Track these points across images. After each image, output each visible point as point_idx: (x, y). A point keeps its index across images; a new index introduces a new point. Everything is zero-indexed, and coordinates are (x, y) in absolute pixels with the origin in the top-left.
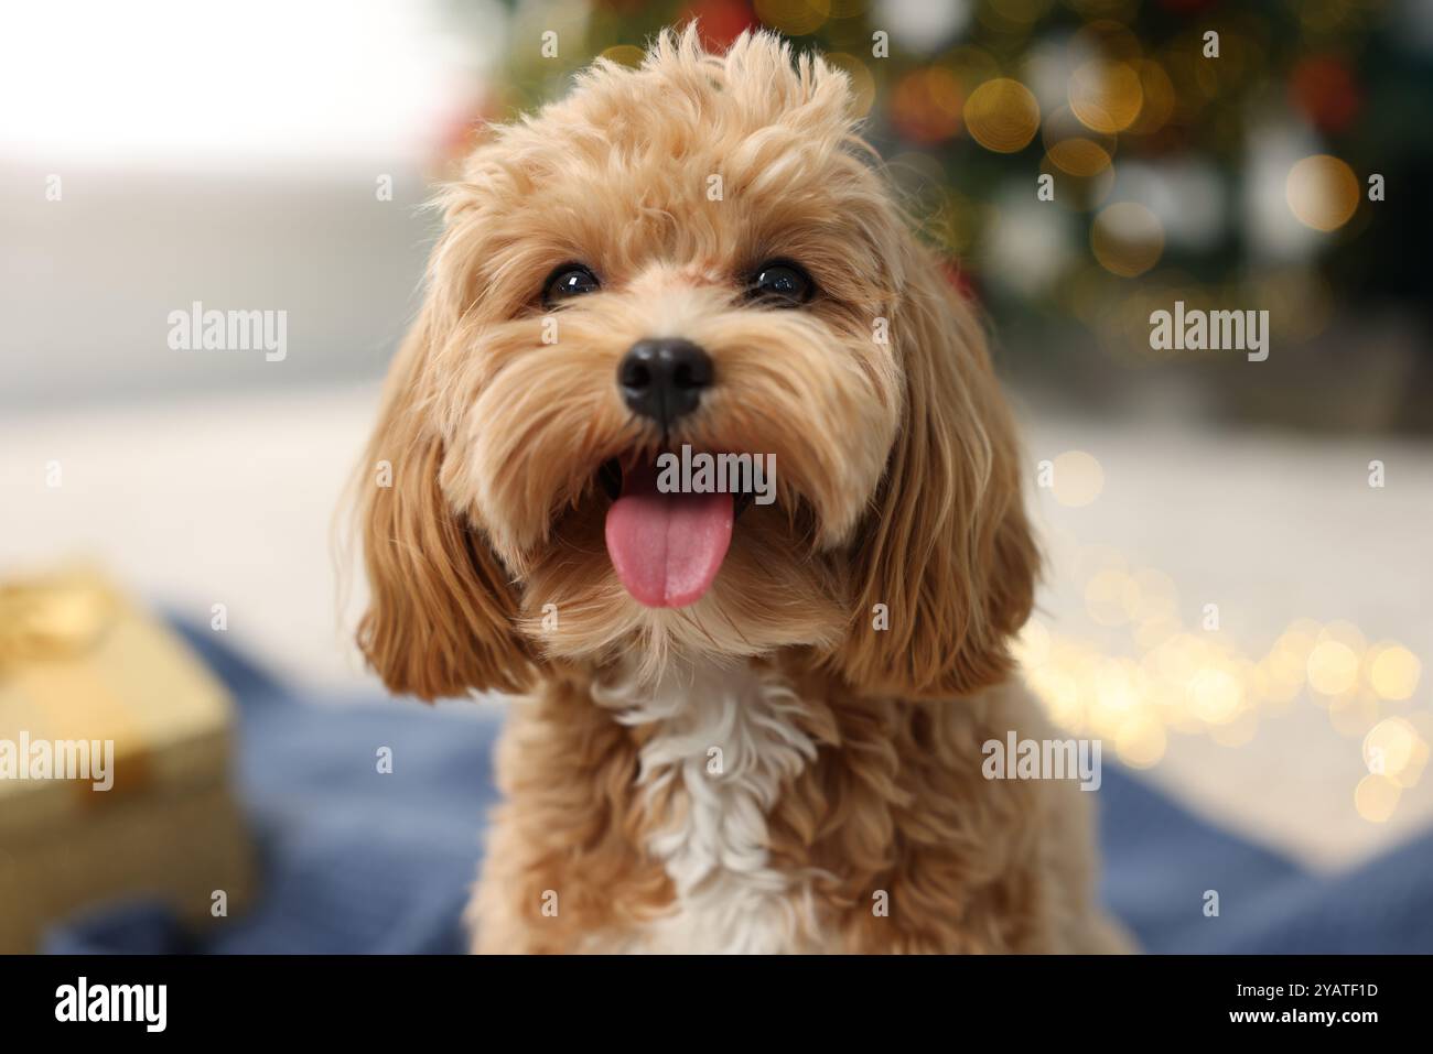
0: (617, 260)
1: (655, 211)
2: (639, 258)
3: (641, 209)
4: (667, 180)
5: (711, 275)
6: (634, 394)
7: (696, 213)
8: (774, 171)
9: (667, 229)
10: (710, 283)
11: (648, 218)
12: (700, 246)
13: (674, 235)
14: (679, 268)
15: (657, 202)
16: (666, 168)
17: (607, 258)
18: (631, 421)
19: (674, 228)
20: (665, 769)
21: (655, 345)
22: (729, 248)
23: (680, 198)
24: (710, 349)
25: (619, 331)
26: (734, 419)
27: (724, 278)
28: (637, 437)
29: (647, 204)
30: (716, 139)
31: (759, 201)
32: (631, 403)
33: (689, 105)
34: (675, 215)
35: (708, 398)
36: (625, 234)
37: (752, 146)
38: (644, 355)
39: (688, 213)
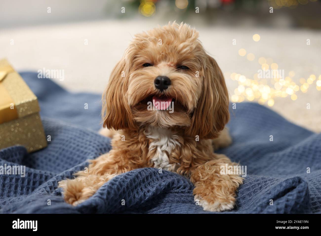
0: (156, 61)
1: (164, 54)
2: (160, 61)
3: (162, 53)
4: (166, 48)
5: (172, 65)
6: (157, 85)
7: (170, 55)
8: (185, 50)
9: (165, 57)
10: (172, 66)
11: (162, 55)
12: (171, 60)
13: (167, 58)
14: (167, 63)
15: (164, 52)
16: (166, 47)
17: (154, 61)
18: (155, 90)
19: (166, 56)
20: (154, 146)
21: (161, 77)
22: (176, 61)
23: (168, 52)
24: (170, 79)
25: (155, 74)
26: (173, 91)
27: (174, 66)
28: (156, 92)
29: (162, 52)
30: (176, 43)
31: (181, 54)
32: (156, 87)
33: (172, 36)
34: (167, 54)
35: (170, 87)
36: (158, 57)
37: (181, 45)
38: (159, 79)
39: (169, 54)
